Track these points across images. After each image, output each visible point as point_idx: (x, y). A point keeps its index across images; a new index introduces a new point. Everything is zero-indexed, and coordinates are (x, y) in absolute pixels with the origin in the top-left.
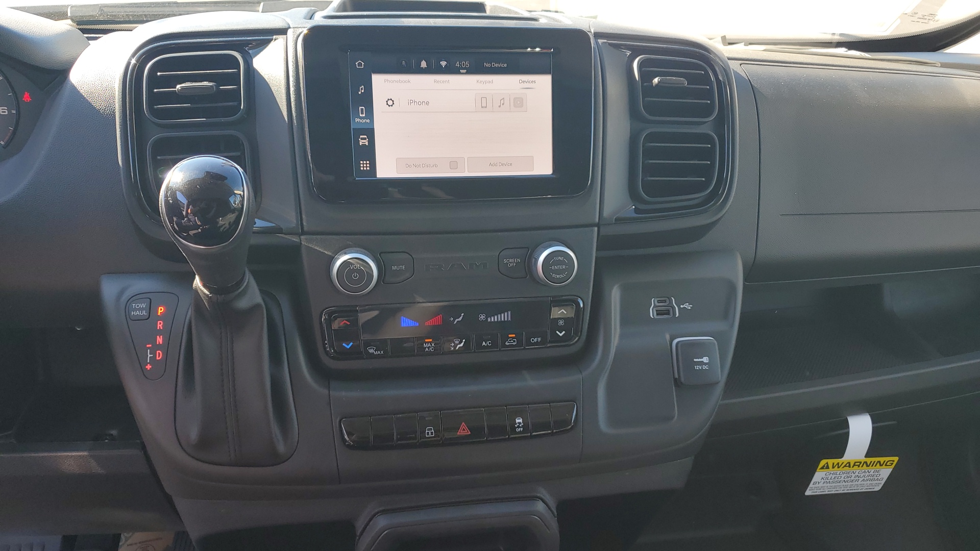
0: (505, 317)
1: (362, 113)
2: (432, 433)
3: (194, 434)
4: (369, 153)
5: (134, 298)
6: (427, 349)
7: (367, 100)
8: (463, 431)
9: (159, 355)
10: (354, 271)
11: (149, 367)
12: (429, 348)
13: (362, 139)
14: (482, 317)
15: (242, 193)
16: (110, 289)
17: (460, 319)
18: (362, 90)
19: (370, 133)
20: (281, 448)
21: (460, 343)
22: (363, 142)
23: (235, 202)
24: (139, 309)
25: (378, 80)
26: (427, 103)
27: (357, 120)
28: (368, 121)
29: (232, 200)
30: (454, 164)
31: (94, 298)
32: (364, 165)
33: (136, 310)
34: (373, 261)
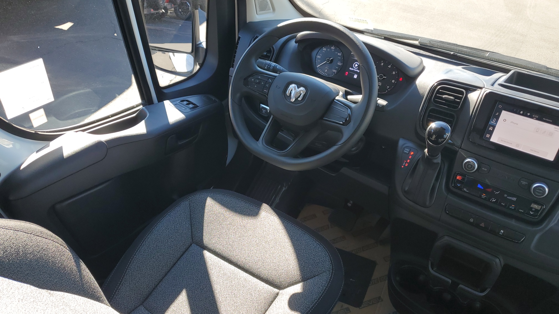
0: (514, 199)
1: (494, 121)
2: (472, 221)
3: (406, 189)
4: (491, 133)
5: (407, 147)
6: (482, 197)
7: (498, 118)
8: (482, 225)
9: (407, 165)
10: (470, 165)
11: (403, 167)
12: (483, 197)
13: (491, 128)
14: (506, 196)
15: (448, 135)
16: (401, 142)
17: (498, 193)
18: (497, 114)
19: (494, 127)
20: (428, 203)
21: (494, 200)
22: (491, 129)
23: (445, 136)
24: (406, 151)
25: (504, 113)
26: (517, 124)
27: (492, 122)
28: (495, 123)
29: (444, 136)
30: (518, 145)
31: (397, 142)
32: (488, 136)
33: (406, 150)
34: (477, 164)
